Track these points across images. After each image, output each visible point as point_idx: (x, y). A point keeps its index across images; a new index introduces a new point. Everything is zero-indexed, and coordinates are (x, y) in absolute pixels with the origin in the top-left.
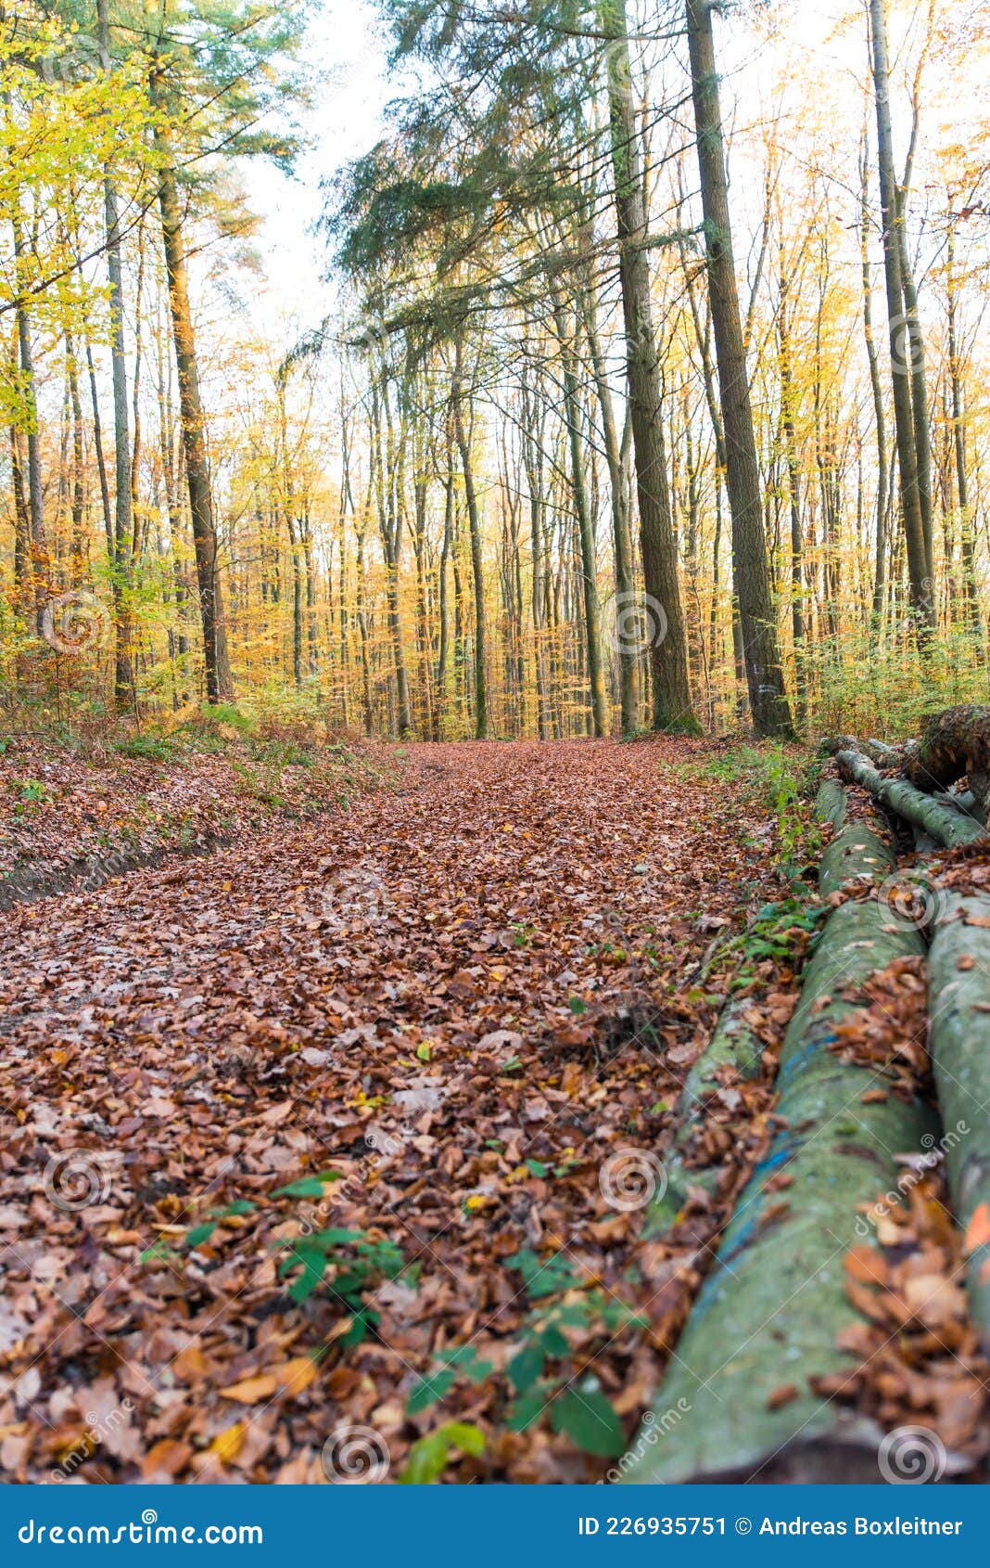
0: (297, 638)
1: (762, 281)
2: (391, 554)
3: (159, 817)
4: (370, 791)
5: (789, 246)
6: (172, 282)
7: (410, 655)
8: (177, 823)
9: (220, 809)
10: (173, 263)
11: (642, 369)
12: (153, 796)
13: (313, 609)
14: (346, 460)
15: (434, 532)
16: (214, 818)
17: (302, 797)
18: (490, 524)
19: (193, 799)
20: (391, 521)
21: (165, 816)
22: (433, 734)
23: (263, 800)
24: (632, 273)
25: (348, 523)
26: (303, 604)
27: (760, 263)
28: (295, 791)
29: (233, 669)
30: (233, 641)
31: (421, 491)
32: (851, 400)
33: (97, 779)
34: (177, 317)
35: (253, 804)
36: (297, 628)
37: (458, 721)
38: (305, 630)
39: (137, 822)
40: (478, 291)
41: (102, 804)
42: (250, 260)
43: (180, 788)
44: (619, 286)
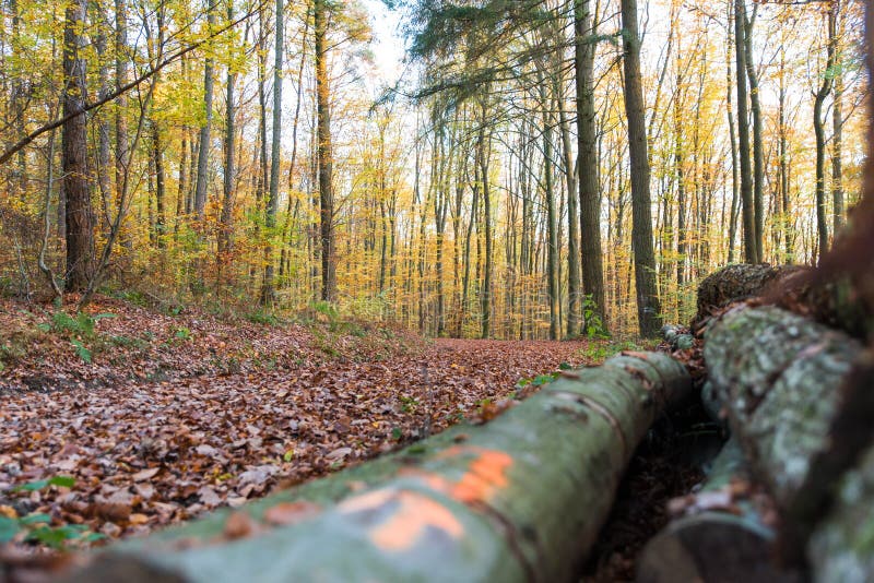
0: (382, 275)
1: (666, 77)
2: (440, 227)
3: (256, 354)
4: (400, 355)
5: (683, 57)
6: (318, 63)
7: (448, 286)
8: (267, 358)
9: (298, 354)
10: (320, 53)
11: (585, 120)
12: (256, 342)
13: (394, 258)
14: (418, 174)
15: (466, 217)
16: (293, 359)
17: (353, 353)
18: (499, 213)
19: (281, 347)
20: (440, 207)
21: (260, 354)
22: (457, 334)
23: (326, 351)
24: (582, 64)
25: (417, 210)
26: (388, 255)
27: (666, 65)
28: (350, 349)
29: (338, 287)
30: (340, 270)
31: (460, 193)
32: (720, 150)
33: (222, 329)
34: (319, 83)
35: (320, 353)
36: (383, 269)
37: (472, 329)
38: (388, 270)
39: (242, 355)
40: (491, 72)
41: (223, 344)
42: (367, 57)
43: (276, 339)
44: (574, 70)
